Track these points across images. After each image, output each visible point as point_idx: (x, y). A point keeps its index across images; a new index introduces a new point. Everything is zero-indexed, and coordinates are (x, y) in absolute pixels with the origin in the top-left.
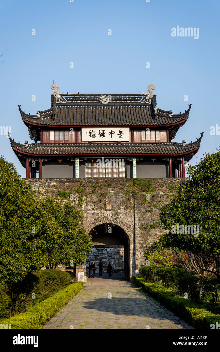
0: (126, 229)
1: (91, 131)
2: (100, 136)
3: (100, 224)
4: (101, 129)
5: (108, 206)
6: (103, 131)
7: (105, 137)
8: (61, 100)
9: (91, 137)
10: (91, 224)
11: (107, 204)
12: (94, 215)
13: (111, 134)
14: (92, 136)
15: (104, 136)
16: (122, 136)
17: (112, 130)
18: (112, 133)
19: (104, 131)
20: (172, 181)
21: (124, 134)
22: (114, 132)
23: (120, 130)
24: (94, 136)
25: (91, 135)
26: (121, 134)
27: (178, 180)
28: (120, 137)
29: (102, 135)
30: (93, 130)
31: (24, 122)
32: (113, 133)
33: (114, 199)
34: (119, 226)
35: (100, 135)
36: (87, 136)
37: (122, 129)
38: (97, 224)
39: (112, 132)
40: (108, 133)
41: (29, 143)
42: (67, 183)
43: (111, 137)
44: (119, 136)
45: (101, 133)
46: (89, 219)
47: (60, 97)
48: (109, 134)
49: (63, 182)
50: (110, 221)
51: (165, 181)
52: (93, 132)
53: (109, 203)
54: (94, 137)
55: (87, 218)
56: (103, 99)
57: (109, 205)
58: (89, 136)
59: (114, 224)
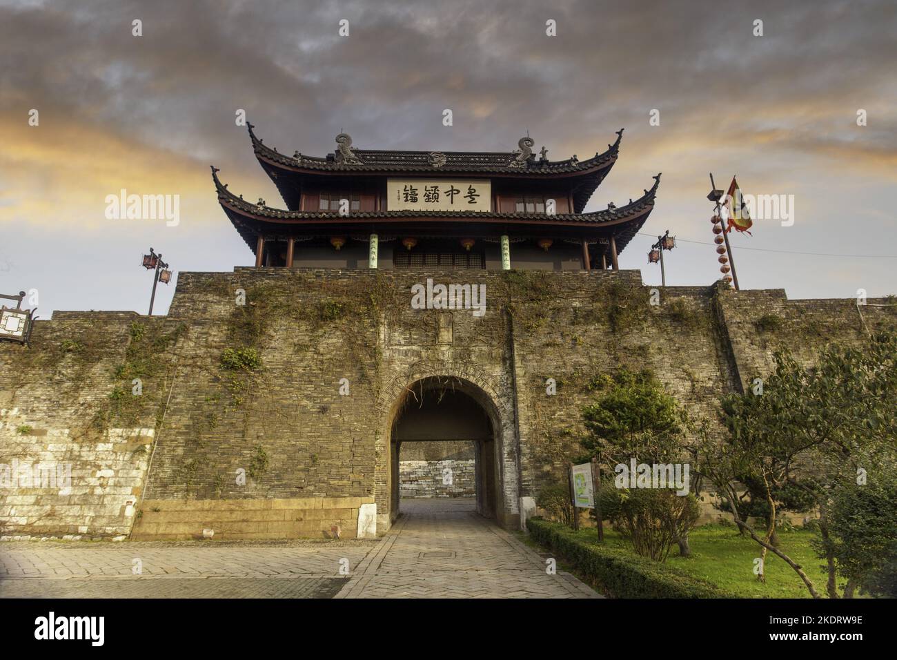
0: (491, 391)
1: (408, 188)
2: (428, 200)
3: (424, 377)
4: (430, 185)
5: (446, 333)
6: (434, 189)
7: (437, 201)
8: (353, 159)
9: (407, 200)
10: (401, 377)
11: (442, 330)
12: (409, 355)
13: (450, 196)
14: (409, 198)
15: (436, 199)
16: (474, 199)
17: (452, 187)
18: (452, 192)
19: (436, 187)
20: (600, 278)
21: (478, 196)
22: (458, 192)
23: (471, 186)
24: (414, 200)
25: (407, 197)
26: (472, 195)
27: (613, 274)
28: (469, 202)
29: (432, 196)
30: (411, 186)
31: (259, 159)
32: (456, 192)
33: (461, 316)
34: (474, 382)
35: (428, 196)
36: (399, 199)
37: (475, 186)
38: (417, 377)
39: (452, 190)
40: (445, 193)
41: (267, 205)
42: (344, 278)
43: (452, 203)
44: (469, 199)
45: (430, 193)
46: (398, 367)
47: (353, 155)
48: (448, 195)
49: (335, 276)
50: (451, 369)
51: (582, 278)
52: (411, 189)
53: (446, 326)
54: (414, 202)
55: (390, 362)
56: (435, 159)
57: (448, 331)
58: (403, 199)
59: (460, 379)
